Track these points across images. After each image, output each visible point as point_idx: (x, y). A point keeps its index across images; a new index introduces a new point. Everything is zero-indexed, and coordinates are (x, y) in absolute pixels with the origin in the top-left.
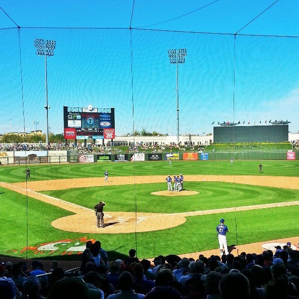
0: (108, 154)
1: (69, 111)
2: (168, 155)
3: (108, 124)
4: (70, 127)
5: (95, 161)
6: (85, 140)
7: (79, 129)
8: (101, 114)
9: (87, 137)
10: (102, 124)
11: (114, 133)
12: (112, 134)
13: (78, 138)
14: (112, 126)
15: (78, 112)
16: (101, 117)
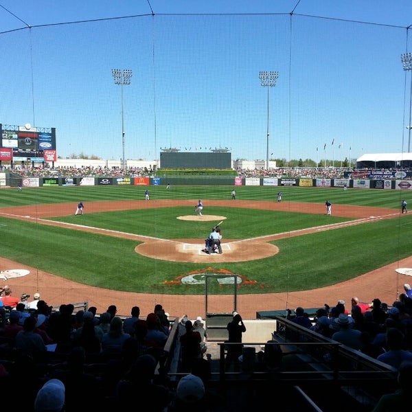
0: (55, 177)
1: (3, 129)
2: (118, 180)
3: (49, 145)
4: (5, 148)
5: (41, 185)
6: (23, 162)
7: (15, 149)
8: (40, 133)
9: (25, 159)
10: (42, 145)
11: (55, 155)
12: (53, 156)
13: (15, 159)
14: (53, 148)
15: (14, 131)
16: (41, 137)
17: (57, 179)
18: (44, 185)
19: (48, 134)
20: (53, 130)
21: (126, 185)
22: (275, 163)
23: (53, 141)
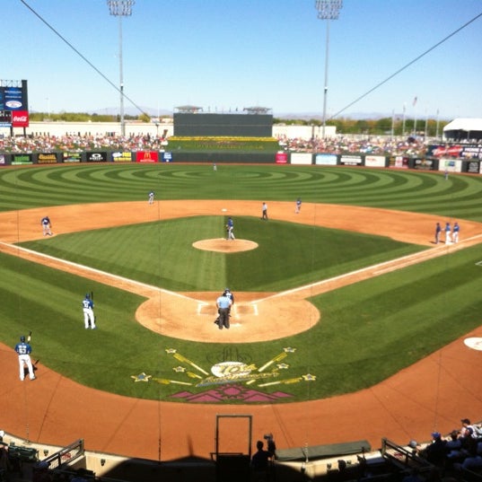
0: (28, 153)
2: (115, 155)
3: (18, 105)
5: (8, 163)
8: (6, 88)
10: (9, 104)
14: (25, 108)
16: (7, 94)
17: (30, 155)
18: (13, 163)
19: (17, 89)
20: (24, 82)
21: (126, 161)
22: (334, 128)
23: (23, 99)
